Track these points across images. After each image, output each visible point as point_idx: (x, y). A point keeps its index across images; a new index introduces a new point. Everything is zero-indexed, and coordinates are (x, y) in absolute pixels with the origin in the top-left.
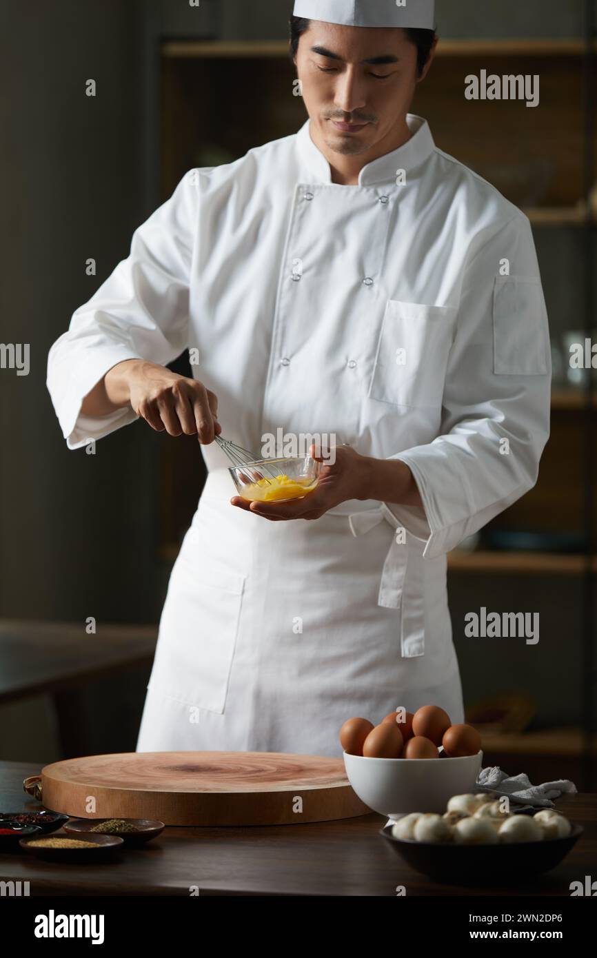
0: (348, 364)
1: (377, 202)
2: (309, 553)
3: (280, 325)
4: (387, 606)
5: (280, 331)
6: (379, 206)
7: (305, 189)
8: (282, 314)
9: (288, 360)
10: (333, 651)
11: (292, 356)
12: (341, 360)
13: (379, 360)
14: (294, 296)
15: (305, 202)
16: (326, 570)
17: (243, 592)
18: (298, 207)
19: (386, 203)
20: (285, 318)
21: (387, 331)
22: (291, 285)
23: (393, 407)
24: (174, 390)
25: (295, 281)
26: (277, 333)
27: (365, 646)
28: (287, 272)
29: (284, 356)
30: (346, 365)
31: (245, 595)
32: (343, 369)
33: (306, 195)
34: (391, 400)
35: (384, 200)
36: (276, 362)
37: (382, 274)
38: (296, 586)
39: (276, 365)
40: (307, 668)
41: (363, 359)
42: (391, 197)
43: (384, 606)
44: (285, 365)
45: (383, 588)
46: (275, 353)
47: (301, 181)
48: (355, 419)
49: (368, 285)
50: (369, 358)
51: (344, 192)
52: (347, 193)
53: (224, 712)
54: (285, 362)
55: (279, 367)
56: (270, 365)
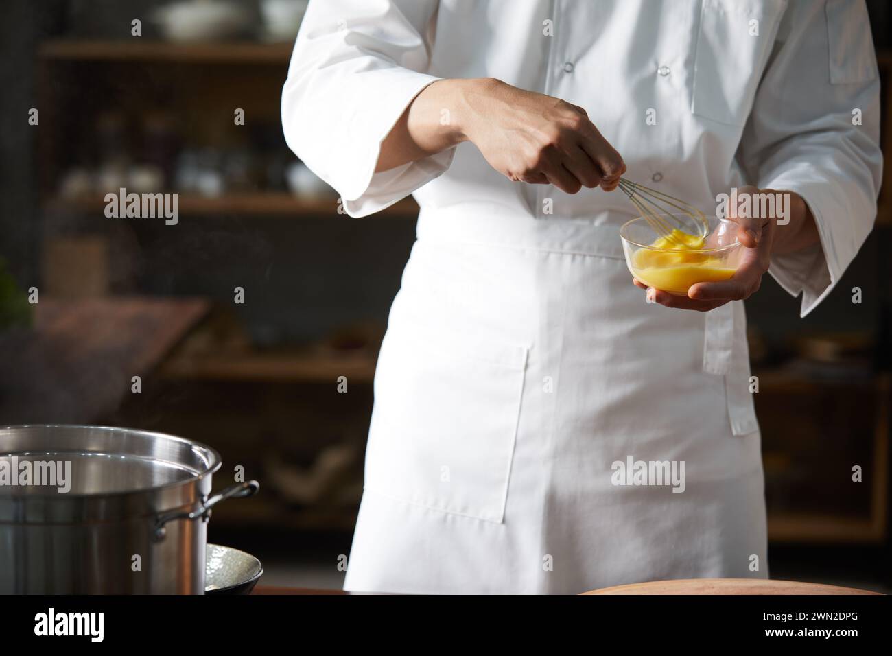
0: (659, 72)
3: (563, 20)
4: (715, 372)
5: (562, 27)
9: (571, 65)
11: (578, 59)
12: (650, 66)
17: (527, 366)
20: (569, 10)
26: (558, 30)
29: (567, 59)
30: (657, 72)
31: (530, 370)
32: (653, 77)
36: (555, 67)
39: (557, 71)
41: (680, 62)
43: (711, 372)
44: (568, 72)
45: (708, 349)
46: (555, 57)
48: (675, 141)
50: (688, 62)
53: (504, 521)
54: (568, 67)
55: (561, 76)
56: (549, 71)
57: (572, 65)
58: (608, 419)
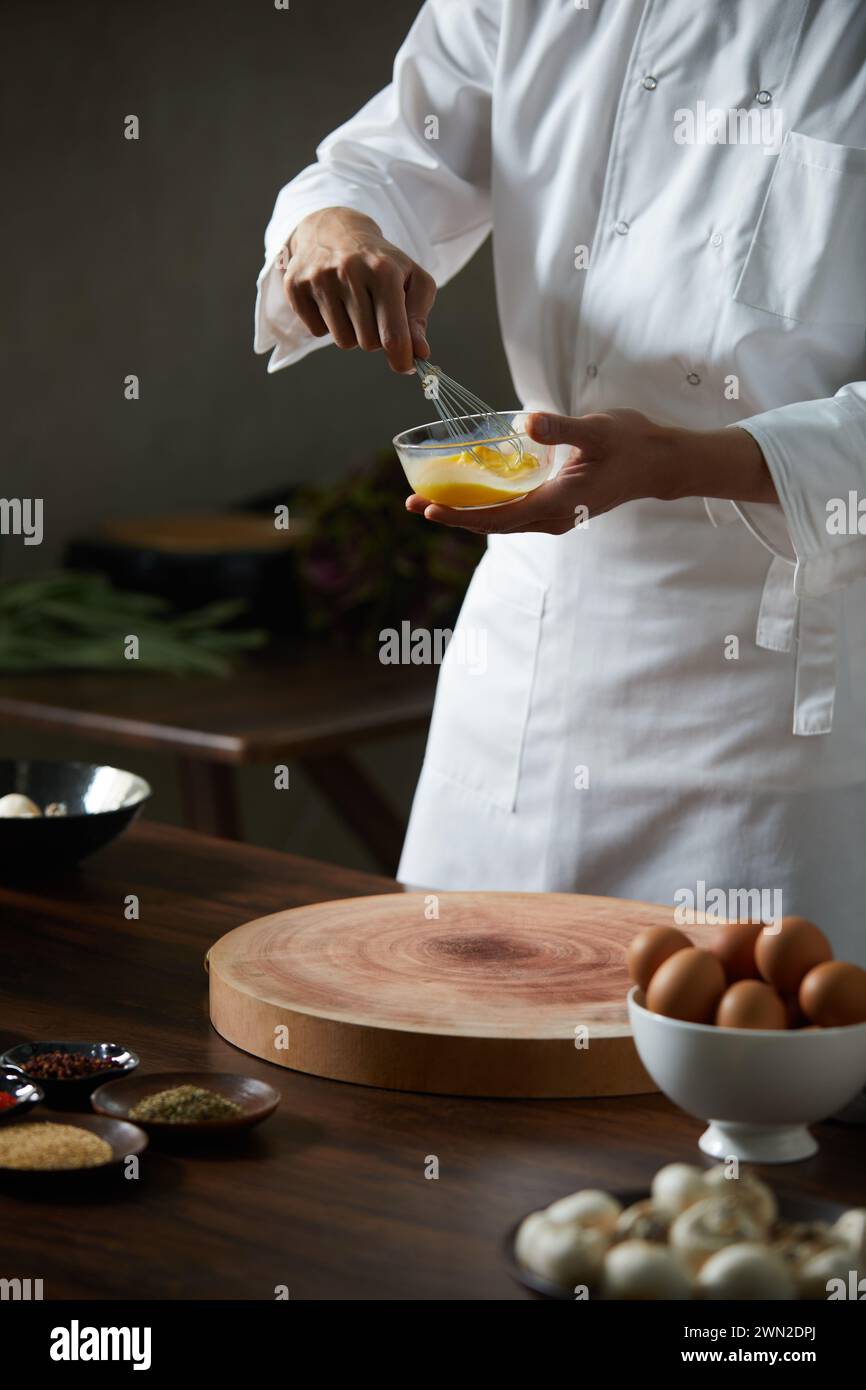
0: (712, 239)
2: (641, 553)
3: (619, 164)
4: (770, 647)
5: (617, 173)
8: (622, 146)
10: (681, 719)
11: (633, 219)
12: (702, 232)
13: (761, 235)
14: (645, 114)
16: (669, 583)
17: (543, 613)
20: (627, 152)
21: (779, 184)
22: (641, 95)
23: (776, 317)
24: (339, 273)
25: (649, 89)
26: (612, 175)
27: (733, 713)
29: (620, 218)
30: (708, 240)
31: (546, 618)
32: (702, 247)
34: (773, 307)
36: (606, 226)
38: (621, 607)
39: (607, 232)
40: (640, 745)
41: (734, 231)
43: (765, 646)
44: (621, 234)
45: (763, 615)
46: (606, 212)
48: (708, 333)
49: (763, 103)
50: (745, 231)
53: (514, 810)
54: (621, 228)
55: (612, 237)
56: (598, 232)
57: (627, 226)
58: (631, 689)
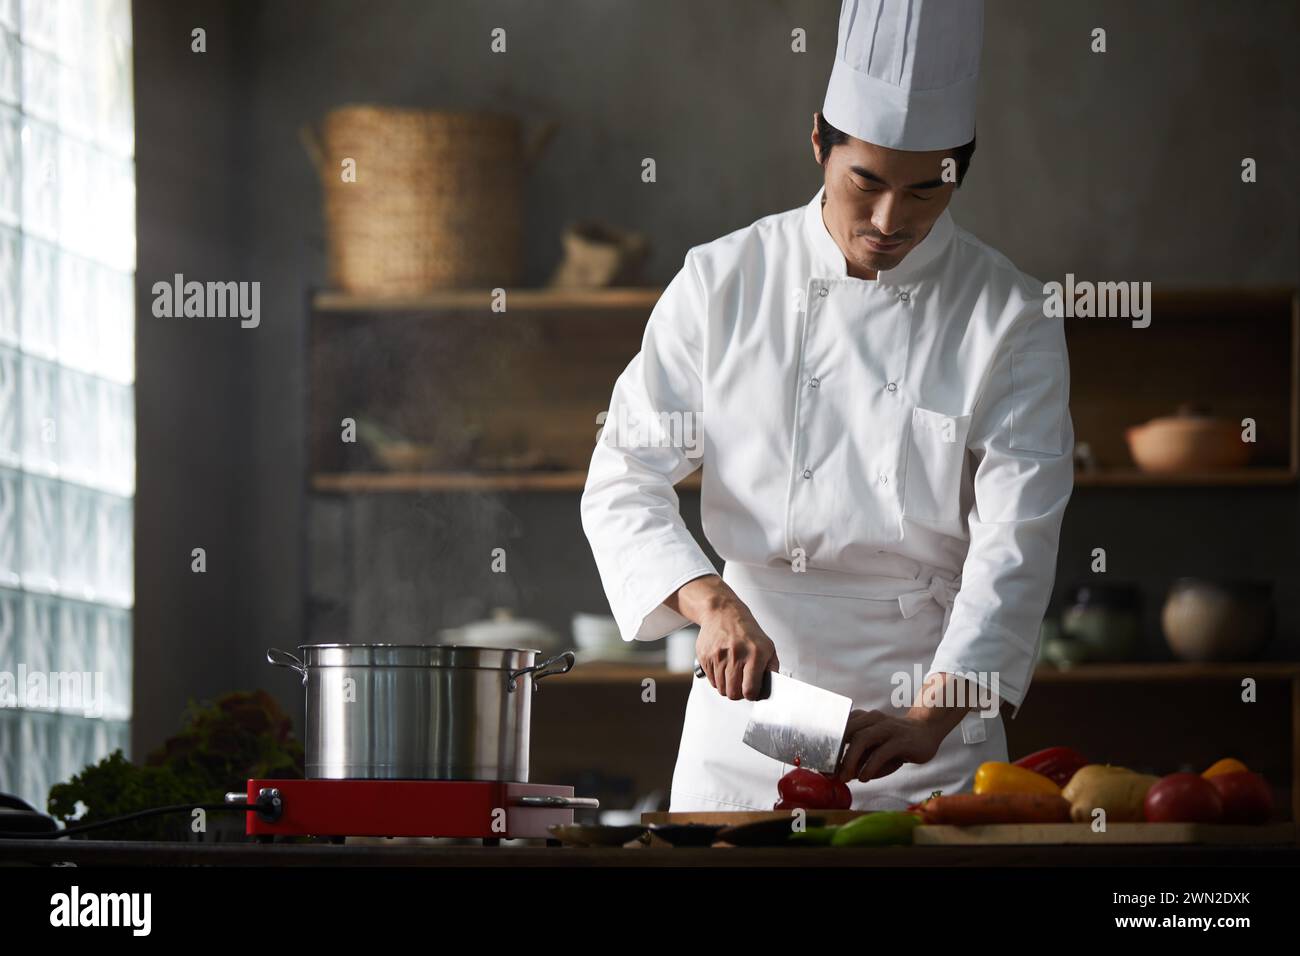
1: (898, 298)
6: (900, 304)
7: (819, 284)
9: (810, 472)
15: (818, 300)
18: (813, 304)
19: (907, 301)
28: (805, 377)
33: (819, 290)
35: (905, 297)
37: (907, 378)
42: (912, 294)
47: (815, 275)
51: (861, 287)
52: (865, 289)
